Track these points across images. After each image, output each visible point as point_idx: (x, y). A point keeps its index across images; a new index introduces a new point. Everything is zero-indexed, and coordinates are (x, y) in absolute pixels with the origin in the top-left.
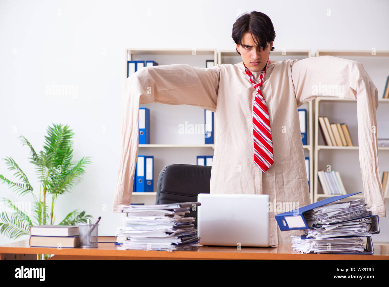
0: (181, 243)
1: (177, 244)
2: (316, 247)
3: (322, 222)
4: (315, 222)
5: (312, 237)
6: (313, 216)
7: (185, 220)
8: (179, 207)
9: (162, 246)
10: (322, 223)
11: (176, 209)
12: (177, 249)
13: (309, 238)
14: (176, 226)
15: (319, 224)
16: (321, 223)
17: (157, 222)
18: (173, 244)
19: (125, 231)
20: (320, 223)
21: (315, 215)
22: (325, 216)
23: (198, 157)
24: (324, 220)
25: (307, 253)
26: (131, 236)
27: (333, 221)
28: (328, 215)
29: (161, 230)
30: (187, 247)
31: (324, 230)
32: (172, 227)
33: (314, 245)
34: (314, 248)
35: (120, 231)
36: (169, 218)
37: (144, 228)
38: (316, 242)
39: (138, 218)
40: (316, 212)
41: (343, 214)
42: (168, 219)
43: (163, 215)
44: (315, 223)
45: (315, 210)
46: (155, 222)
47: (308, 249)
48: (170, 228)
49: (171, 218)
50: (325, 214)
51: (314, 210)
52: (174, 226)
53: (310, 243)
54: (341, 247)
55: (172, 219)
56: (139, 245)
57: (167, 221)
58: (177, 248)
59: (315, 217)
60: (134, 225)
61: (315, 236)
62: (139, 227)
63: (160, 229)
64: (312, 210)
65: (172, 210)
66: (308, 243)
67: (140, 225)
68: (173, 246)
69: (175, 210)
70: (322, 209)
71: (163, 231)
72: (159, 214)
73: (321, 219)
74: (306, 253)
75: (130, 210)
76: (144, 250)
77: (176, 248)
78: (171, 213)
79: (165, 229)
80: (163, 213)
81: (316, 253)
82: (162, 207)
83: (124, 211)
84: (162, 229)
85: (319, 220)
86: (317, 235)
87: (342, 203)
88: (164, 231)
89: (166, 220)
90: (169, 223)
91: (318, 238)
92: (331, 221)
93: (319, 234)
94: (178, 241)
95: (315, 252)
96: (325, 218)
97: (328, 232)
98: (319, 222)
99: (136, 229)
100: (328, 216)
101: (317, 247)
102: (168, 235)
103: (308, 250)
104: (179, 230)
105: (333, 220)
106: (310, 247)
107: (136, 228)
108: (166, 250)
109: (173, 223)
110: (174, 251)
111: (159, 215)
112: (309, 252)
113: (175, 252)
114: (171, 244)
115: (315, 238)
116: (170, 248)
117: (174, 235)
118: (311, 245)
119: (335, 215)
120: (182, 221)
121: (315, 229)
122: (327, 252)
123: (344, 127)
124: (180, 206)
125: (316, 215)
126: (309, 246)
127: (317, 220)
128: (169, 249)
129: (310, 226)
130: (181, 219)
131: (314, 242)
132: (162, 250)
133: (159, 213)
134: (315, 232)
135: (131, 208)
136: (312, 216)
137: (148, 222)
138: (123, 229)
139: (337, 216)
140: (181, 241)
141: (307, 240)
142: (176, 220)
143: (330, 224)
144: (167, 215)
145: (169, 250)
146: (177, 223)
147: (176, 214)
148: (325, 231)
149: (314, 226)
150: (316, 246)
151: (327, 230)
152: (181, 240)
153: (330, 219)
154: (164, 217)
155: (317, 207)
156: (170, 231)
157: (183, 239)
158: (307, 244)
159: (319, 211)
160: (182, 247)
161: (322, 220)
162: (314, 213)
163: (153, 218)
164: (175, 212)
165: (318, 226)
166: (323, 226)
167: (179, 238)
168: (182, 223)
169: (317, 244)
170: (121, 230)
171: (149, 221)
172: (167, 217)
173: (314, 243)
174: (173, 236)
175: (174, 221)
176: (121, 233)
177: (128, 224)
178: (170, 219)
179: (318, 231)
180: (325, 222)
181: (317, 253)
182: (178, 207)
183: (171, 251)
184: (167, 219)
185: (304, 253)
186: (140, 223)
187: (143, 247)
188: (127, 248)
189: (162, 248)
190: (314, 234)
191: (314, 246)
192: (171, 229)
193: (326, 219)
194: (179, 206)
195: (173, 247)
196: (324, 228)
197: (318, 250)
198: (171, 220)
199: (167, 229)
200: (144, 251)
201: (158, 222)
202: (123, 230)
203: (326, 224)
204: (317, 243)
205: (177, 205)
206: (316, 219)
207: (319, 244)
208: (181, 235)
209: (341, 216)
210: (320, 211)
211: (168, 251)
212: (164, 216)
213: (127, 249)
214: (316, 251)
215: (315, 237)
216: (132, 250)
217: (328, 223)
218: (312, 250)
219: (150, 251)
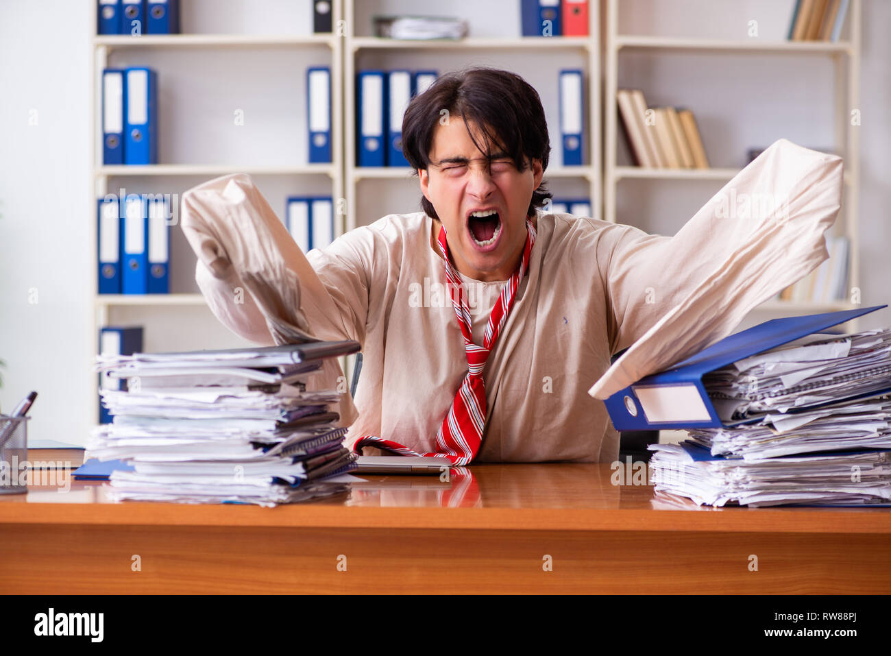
0: (304, 477)
1: (292, 480)
2: (745, 486)
3: (764, 404)
4: (742, 404)
5: (731, 453)
6: (735, 385)
7: (312, 401)
8: (298, 360)
9: (239, 488)
10: (765, 409)
11: (285, 365)
12: (292, 496)
13: (720, 457)
14: (286, 420)
15: (751, 412)
16: (760, 408)
17: (223, 410)
18: (278, 481)
19: (118, 439)
20: (758, 409)
21: (742, 381)
22: (774, 386)
23: (292, 200)
24: (770, 397)
25: (715, 505)
26: (138, 457)
27: (800, 402)
28: (783, 381)
29: (239, 437)
30: (321, 488)
31: (772, 431)
32: (272, 425)
33: (739, 479)
34: (739, 488)
35: (102, 441)
36: (264, 397)
37: (182, 427)
38: (744, 470)
39: (159, 397)
40: (745, 373)
41: (830, 378)
42: (257, 398)
43: (242, 386)
44: (743, 409)
45: (742, 366)
46: (218, 409)
47: (717, 492)
48: (266, 430)
49: (272, 397)
50: (775, 380)
51: (737, 364)
52: (279, 421)
53: (726, 474)
54: (826, 484)
55: (273, 400)
56: (164, 484)
57: (257, 406)
58: (291, 493)
59: (741, 388)
60: (144, 419)
61: (741, 450)
62: (165, 428)
63: (234, 433)
64: (732, 367)
65: (272, 370)
66: (718, 472)
67: (166, 418)
68: (276, 487)
69: (282, 370)
70: (764, 364)
71: (242, 439)
72: (230, 384)
73: (759, 397)
74: (711, 506)
75: (132, 369)
76: (182, 502)
77: (286, 493)
78: (270, 379)
79: (252, 433)
80: (242, 378)
81: (746, 506)
82: (241, 359)
83: (111, 374)
84: (240, 433)
85: (753, 399)
86: (745, 446)
87: (825, 342)
88: (247, 437)
89: (254, 403)
90: (264, 411)
91: (750, 458)
92: (794, 401)
93: (753, 443)
94: (294, 471)
95: (742, 503)
96: (775, 390)
97: (783, 436)
98: (755, 405)
99: (155, 432)
100: (782, 384)
101: (748, 487)
102: (259, 453)
103: (719, 498)
104: (296, 436)
105: (799, 399)
106: (727, 487)
107: (154, 428)
108: (253, 501)
109: (278, 411)
110: (280, 504)
111: (230, 386)
112: (722, 502)
113: (284, 507)
114: (271, 480)
115: (743, 458)
116: (267, 496)
117: (280, 451)
118: (728, 480)
119: (805, 383)
120: (304, 404)
121: (741, 427)
122: (780, 503)
123: (685, 117)
124: (301, 355)
125: (744, 383)
126: (723, 482)
127: (747, 398)
128: (265, 499)
129: (723, 419)
130: (300, 397)
131: (739, 469)
132: (243, 501)
133: (228, 378)
134: (742, 439)
135: (138, 365)
136: (731, 386)
137: (193, 409)
138: (111, 433)
139: (812, 385)
140: (303, 471)
141: (716, 464)
142: (287, 401)
143: (790, 412)
144: (253, 384)
145: (263, 501)
146: (289, 412)
147: (285, 382)
148: (776, 433)
149: (737, 416)
150: (747, 483)
151: (781, 429)
152: (305, 466)
153: (788, 394)
154: (244, 392)
155: (747, 357)
156: (265, 439)
157: (309, 462)
158: (715, 475)
159: (754, 370)
160: (306, 489)
161: (764, 398)
162: (736, 374)
163: (210, 396)
164: (282, 375)
165: (753, 418)
166: (768, 418)
167: (297, 460)
168: (306, 410)
169: (749, 478)
170: (106, 435)
171: (198, 404)
172: (257, 393)
173: (738, 474)
174: (278, 455)
175: (280, 407)
176: (105, 444)
177: (127, 415)
178: (266, 400)
179: (750, 434)
180: (775, 404)
181: (749, 506)
182: (293, 359)
183: (272, 505)
184: (256, 400)
185: (704, 505)
186: (167, 413)
187: (178, 490)
188: (124, 495)
189: (240, 497)
190: (737, 444)
191: (737, 483)
192: (270, 431)
193: (776, 396)
194: (295, 355)
195: (278, 490)
196: (771, 425)
197: (752, 496)
198: (269, 402)
199: (258, 433)
200: (182, 505)
201: (226, 408)
202: (110, 436)
203: (776, 412)
204: (748, 472)
205: (291, 353)
206: (745, 394)
207: (755, 478)
208: (301, 452)
209: (824, 383)
210: (757, 369)
211: (263, 505)
212: (246, 389)
213: (126, 500)
214: (745, 498)
215: (739, 452)
216: (142, 501)
217: (783, 409)
218: (732, 496)
219: (204, 504)
